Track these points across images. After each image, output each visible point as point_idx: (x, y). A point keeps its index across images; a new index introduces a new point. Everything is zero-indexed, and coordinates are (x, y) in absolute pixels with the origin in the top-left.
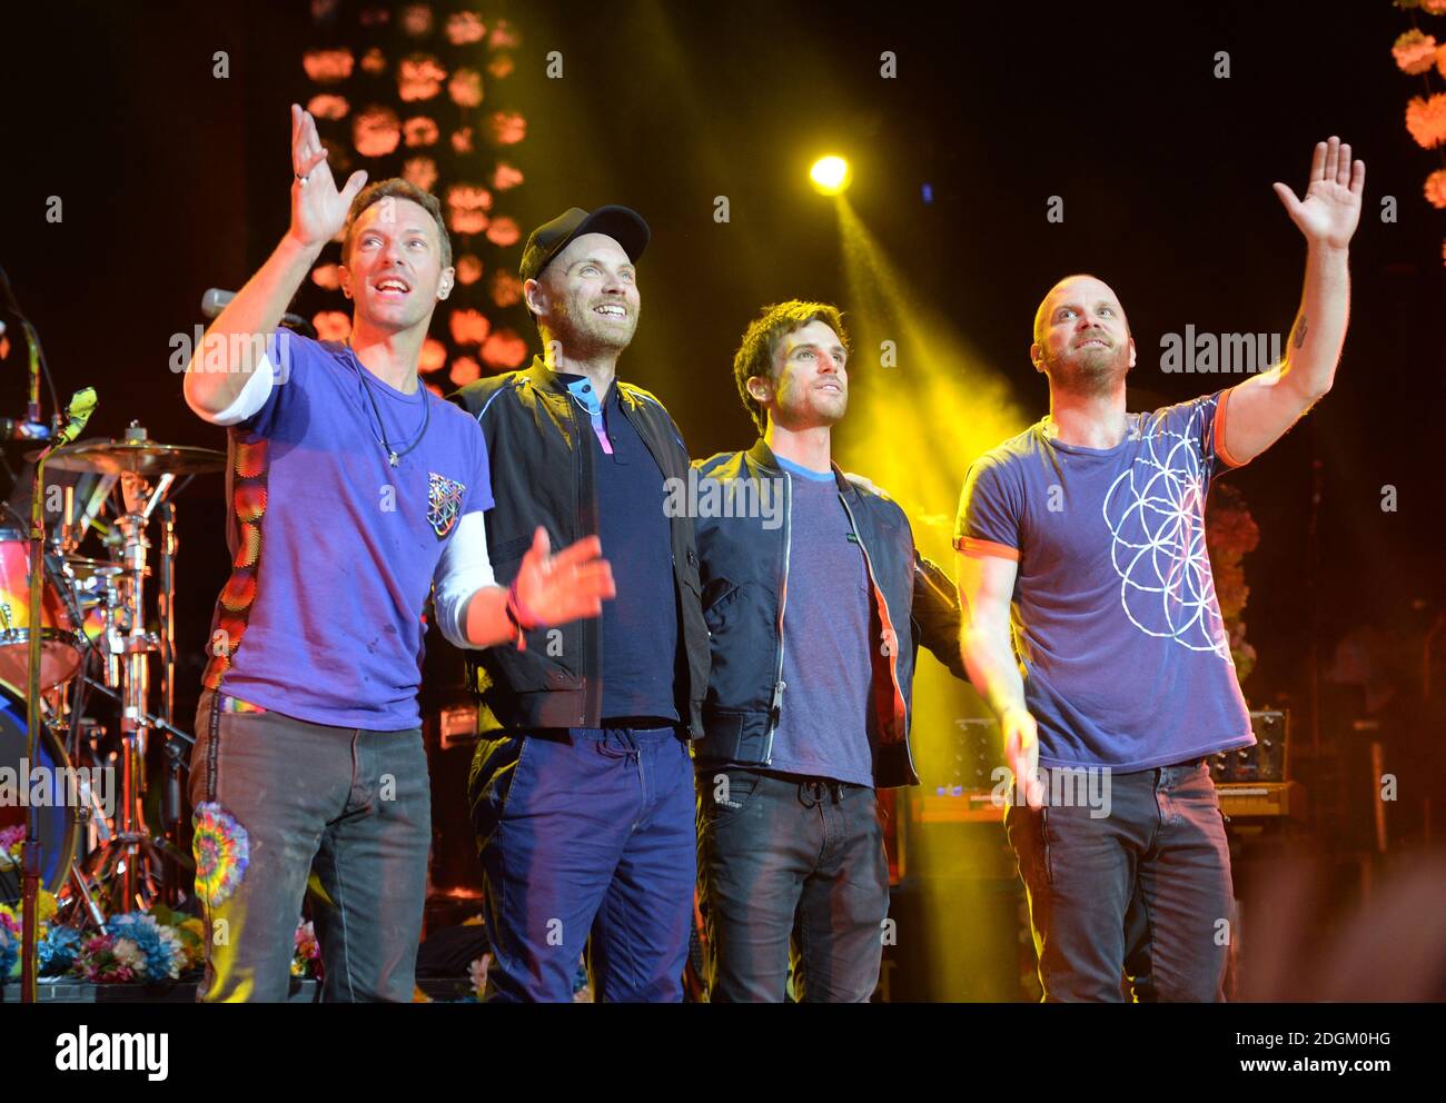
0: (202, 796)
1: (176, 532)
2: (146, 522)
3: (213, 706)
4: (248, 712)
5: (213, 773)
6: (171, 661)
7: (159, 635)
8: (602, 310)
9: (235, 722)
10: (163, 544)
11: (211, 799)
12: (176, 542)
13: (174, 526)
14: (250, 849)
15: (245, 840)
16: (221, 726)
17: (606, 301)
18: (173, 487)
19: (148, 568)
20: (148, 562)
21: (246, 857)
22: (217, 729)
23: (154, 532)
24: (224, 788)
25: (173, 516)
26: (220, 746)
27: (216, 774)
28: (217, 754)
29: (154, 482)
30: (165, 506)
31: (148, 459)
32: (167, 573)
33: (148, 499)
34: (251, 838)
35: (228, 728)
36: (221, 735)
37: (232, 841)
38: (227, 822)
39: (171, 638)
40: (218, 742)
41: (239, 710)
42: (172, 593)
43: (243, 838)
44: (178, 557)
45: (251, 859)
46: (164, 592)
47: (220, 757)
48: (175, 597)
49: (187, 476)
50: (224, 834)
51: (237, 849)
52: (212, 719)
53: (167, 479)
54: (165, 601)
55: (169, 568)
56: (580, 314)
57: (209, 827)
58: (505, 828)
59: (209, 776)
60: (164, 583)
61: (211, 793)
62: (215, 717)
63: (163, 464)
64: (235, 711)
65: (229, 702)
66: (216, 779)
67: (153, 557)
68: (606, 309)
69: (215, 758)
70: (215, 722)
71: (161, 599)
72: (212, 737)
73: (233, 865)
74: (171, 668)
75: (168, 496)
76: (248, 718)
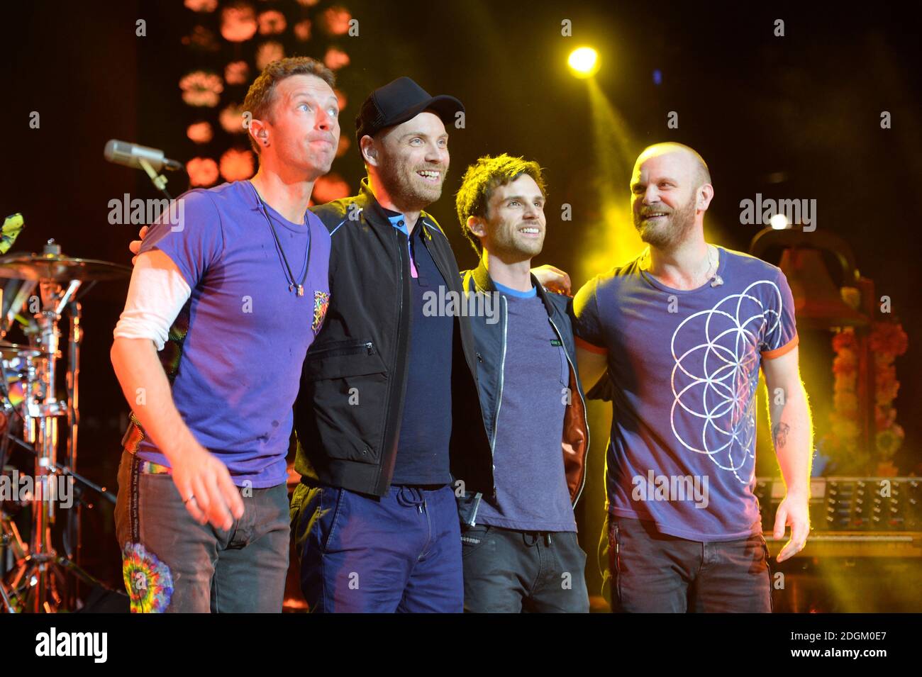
0: (128, 538)
1: (81, 325)
2: (59, 317)
3: (134, 467)
4: (161, 473)
5: (136, 520)
6: (75, 423)
7: (66, 402)
8: (423, 173)
9: (151, 481)
10: (70, 335)
11: (136, 540)
12: (82, 333)
13: (80, 320)
14: (173, 580)
15: (168, 573)
16: (140, 484)
17: (427, 168)
18: (79, 291)
19: (60, 352)
20: (60, 347)
21: (171, 586)
22: (137, 486)
23: (64, 325)
24: (146, 534)
25: (78, 313)
26: (140, 499)
27: (138, 520)
28: (138, 506)
29: (65, 286)
30: (73, 305)
31: (61, 269)
32: (73, 356)
33: (60, 299)
34: (171, 572)
35: (146, 486)
36: (141, 491)
37: (157, 574)
38: (152, 560)
39: (76, 405)
40: (138, 497)
41: (154, 472)
42: (77, 372)
43: (166, 571)
44: (83, 344)
45: (174, 587)
46: (71, 371)
47: (140, 508)
48: (80, 375)
49: (90, 282)
50: (150, 568)
51: (162, 581)
52: (133, 478)
53: (75, 284)
54: (72, 378)
55: (75, 352)
56: (406, 175)
57: (138, 563)
58: (327, 559)
59: (133, 524)
60: (71, 363)
61: (136, 536)
62: (136, 476)
63: (72, 273)
64: (151, 472)
65: (146, 466)
66: (138, 525)
67: (64, 344)
68: (427, 173)
69: (137, 509)
70: (135, 480)
71: (69, 376)
72: (134, 491)
73: (161, 592)
74: (75, 429)
75: (75, 298)
76: (162, 478)
